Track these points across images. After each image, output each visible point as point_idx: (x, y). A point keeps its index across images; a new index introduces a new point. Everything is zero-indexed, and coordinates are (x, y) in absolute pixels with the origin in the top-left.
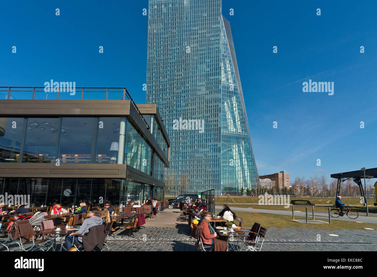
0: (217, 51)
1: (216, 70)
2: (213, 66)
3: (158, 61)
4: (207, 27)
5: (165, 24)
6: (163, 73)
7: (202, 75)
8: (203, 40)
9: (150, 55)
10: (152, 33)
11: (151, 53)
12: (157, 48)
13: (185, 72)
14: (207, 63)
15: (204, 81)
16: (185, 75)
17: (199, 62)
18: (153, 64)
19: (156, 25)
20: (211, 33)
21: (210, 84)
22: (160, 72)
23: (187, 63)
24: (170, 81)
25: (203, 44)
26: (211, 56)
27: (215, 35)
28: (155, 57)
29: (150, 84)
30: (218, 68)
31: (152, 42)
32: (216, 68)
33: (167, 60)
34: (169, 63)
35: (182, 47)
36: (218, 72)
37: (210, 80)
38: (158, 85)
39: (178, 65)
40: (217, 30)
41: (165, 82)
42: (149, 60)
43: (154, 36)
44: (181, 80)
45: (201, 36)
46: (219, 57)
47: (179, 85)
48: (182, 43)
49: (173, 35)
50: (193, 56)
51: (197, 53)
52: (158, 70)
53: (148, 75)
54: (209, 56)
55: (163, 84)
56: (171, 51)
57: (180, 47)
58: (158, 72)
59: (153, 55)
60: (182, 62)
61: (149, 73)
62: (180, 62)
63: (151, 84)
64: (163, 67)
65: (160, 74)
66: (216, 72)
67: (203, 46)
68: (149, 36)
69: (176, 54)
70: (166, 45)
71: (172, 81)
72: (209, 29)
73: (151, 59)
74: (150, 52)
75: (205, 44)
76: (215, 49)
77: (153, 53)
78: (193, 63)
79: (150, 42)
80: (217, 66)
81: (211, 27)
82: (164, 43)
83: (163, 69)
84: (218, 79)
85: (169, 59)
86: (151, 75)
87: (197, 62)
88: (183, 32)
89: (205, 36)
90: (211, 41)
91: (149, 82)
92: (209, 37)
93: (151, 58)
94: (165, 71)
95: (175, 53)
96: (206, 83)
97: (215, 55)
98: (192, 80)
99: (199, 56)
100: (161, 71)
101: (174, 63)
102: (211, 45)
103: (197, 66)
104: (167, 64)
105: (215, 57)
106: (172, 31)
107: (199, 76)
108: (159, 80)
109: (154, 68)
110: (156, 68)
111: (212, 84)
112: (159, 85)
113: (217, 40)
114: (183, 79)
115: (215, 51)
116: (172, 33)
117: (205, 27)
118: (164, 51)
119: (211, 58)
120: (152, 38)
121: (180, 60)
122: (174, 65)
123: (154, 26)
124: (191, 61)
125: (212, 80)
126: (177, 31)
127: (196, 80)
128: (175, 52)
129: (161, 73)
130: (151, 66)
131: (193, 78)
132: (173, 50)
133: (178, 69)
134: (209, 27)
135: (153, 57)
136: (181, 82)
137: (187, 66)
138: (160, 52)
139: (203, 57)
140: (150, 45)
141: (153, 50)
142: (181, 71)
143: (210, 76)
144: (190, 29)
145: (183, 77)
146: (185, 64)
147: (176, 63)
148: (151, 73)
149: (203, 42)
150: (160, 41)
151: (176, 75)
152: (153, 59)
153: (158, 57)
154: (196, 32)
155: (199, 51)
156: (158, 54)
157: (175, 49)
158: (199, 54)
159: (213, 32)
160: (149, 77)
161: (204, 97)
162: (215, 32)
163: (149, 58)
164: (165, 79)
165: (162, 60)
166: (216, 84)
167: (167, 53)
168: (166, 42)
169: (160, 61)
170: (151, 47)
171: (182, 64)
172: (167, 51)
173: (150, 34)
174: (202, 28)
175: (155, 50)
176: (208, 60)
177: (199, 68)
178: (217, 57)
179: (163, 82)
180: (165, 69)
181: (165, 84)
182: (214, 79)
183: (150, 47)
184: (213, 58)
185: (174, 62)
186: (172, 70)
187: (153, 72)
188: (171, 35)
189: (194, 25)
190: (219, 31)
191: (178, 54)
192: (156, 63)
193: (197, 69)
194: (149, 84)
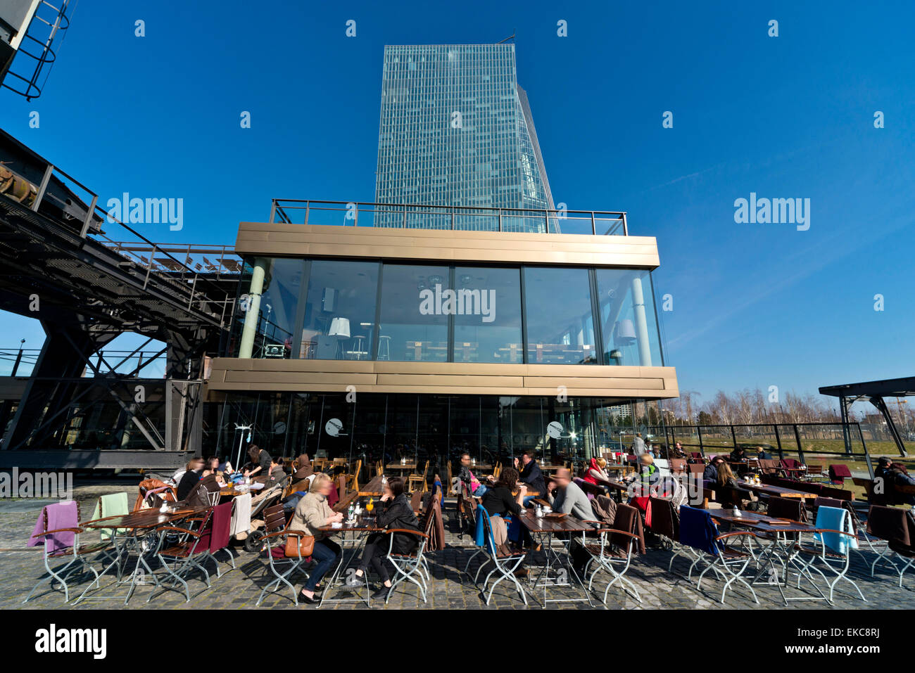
0: (511, 140)
1: (512, 175)
2: (504, 167)
3: (400, 154)
4: (491, 98)
5: (413, 89)
6: (409, 176)
7: (485, 181)
8: (485, 120)
9: (383, 142)
10: (388, 105)
11: (387, 139)
12: (397, 130)
13: (452, 176)
14: (493, 160)
15: (489, 193)
16: (452, 181)
17: (478, 158)
18: (389, 158)
19: (396, 91)
20: (499, 108)
21: (501, 200)
22: (402, 173)
23: (456, 160)
24: (422, 191)
25: (485, 127)
26: (500, 148)
27: (506, 113)
28: (393, 146)
29: (382, 196)
30: (516, 170)
31: (388, 119)
32: (512, 171)
33: (417, 152)
34: (420, 158)
35: (446, 130)
36: (516, 178)
37: (501, 192)
38: (397, 198)
39: (438, 161)
40: (510, 104)
41: (412, 192)
42: (383, 151)
43: (392, 108)
44: (444, 189)
45: (481, 113)
46: (515, 150)
47: (441, 199)
48: (446, 123)
49: (429, 109)
50: (467, 148)
51: (474, 143)
52: (399, 170)
53: (379, 178)
54: (496, 149)
55: (408, 197)
56: (425, 136)
57: (442, 131)
58: (399, 173)
59: (390, 142)
60: (445, 157)
61: (381, 174)
62: (441, 157)
63: (384, 194)
64: (409, 164)
65: (402, 177)
66: (512, 179)
67: (485, 131)
68: (382, 108)
69: (433, 143)
70: (414, 125)
71: (426, 190)
72: (495, 101)
73: (386, 150)
74: (383, 136)
75: (489, 127)
76: (507, 136)
77: (390, 139)
78: (467, 159)
79: (384, 120)
80: (512, 166)
81: (499, 98)
82: (411, 122)
83: (409, 168)
84: (516, 190)
85: (420, 150)
86: (384, 179)
87: (474, 158)
88: (446, 105)
89: (488, 113)
90: (499, 122)
91: (381, 191)
92: (496, 115)
93: (386, 147)
94: (413, 172)
95: (431, 141)
96: (493, 197)
97: (507, 147)
98: (466, 191)
99: (478, 147)
100: (406, 171)
101: (431, 159)
102: (499, 130)
103: (474, 167)
104: (417, 160)
105: (507, 151)
106: (426, 102)
107: (478, 184)
108: (401, 189)
109: (392, 165)
110: (395, 165)
111: (505, 200)
112: (401, 198)
113: (510, 121)
114: (448, 189)
115: (507, 140)
116: (426, 106)
117: (488, 99)
118: (411, 137)
119: (500, 152)
120: (388, 112)
121: (442, 154)
122: (431, 162)
123: (392, 92)
124: (463, 155)
125: (505, 191)
126: (436, 102)
127: (474, 190)
128: (431, 139)
129: (405, 177)
130: (385, 163)
131: (466, 187)
132: (428, 135)
133: (438, 169)
134: (495, 98)
135: (390, 146)
136: (444, 193)
137: (456, 164)
138: (404, 137)
139: (485, 150)
140: (384, 123)
141: (390, 134)
142: (445, 173)
143: (500, 185)
144: (460, 100)
145: (448, 185)
146: (452, 160)
147: (434, 158)
148: (385, 174)
149: (485, 123)
150: (405, 118)
151: (434, 181)
152: (390, 150)
153: (400, 146)
154: (471, 107)
155: (478, 139)
156: (400, 141)
157: (432, 134)
158: (478, 144)
159: (503, 107)
160: (381, 183)
161: (490, 223)
162: (506, 107)
163: (383, 147)
164: (412, 188)
165: (407, 152)
166: (513, 199)
167: (417, 140)
168: (415, 121)
169: (403, 153)
170: (387, 127)
171: (445, 161)
172: (418, 136)
173: (385, 105)
174: (481, 99)
175: (394, 134)
176: (495, 156)
177: (478, 168)
178: (511, 151)
179: (408, 192)
180: (413, 168)
181: (412, 197)
182: (508, 191)
183: (384, 127)
184: (504, 152)
185: (431, 157)
186: (427, 170)
187: (388, 174)
188: (425, 110)
189: (467, 93)
190: (513, 106)
191: (438, 142)
192: (396, 157)
193: (474, 170)
194: (380, 195)
